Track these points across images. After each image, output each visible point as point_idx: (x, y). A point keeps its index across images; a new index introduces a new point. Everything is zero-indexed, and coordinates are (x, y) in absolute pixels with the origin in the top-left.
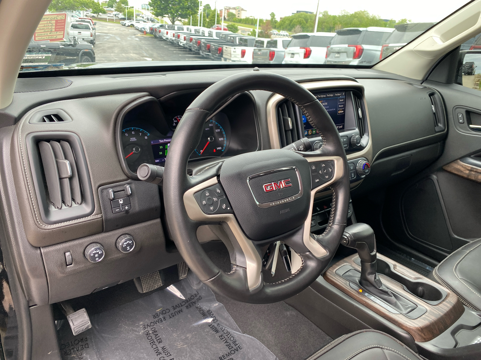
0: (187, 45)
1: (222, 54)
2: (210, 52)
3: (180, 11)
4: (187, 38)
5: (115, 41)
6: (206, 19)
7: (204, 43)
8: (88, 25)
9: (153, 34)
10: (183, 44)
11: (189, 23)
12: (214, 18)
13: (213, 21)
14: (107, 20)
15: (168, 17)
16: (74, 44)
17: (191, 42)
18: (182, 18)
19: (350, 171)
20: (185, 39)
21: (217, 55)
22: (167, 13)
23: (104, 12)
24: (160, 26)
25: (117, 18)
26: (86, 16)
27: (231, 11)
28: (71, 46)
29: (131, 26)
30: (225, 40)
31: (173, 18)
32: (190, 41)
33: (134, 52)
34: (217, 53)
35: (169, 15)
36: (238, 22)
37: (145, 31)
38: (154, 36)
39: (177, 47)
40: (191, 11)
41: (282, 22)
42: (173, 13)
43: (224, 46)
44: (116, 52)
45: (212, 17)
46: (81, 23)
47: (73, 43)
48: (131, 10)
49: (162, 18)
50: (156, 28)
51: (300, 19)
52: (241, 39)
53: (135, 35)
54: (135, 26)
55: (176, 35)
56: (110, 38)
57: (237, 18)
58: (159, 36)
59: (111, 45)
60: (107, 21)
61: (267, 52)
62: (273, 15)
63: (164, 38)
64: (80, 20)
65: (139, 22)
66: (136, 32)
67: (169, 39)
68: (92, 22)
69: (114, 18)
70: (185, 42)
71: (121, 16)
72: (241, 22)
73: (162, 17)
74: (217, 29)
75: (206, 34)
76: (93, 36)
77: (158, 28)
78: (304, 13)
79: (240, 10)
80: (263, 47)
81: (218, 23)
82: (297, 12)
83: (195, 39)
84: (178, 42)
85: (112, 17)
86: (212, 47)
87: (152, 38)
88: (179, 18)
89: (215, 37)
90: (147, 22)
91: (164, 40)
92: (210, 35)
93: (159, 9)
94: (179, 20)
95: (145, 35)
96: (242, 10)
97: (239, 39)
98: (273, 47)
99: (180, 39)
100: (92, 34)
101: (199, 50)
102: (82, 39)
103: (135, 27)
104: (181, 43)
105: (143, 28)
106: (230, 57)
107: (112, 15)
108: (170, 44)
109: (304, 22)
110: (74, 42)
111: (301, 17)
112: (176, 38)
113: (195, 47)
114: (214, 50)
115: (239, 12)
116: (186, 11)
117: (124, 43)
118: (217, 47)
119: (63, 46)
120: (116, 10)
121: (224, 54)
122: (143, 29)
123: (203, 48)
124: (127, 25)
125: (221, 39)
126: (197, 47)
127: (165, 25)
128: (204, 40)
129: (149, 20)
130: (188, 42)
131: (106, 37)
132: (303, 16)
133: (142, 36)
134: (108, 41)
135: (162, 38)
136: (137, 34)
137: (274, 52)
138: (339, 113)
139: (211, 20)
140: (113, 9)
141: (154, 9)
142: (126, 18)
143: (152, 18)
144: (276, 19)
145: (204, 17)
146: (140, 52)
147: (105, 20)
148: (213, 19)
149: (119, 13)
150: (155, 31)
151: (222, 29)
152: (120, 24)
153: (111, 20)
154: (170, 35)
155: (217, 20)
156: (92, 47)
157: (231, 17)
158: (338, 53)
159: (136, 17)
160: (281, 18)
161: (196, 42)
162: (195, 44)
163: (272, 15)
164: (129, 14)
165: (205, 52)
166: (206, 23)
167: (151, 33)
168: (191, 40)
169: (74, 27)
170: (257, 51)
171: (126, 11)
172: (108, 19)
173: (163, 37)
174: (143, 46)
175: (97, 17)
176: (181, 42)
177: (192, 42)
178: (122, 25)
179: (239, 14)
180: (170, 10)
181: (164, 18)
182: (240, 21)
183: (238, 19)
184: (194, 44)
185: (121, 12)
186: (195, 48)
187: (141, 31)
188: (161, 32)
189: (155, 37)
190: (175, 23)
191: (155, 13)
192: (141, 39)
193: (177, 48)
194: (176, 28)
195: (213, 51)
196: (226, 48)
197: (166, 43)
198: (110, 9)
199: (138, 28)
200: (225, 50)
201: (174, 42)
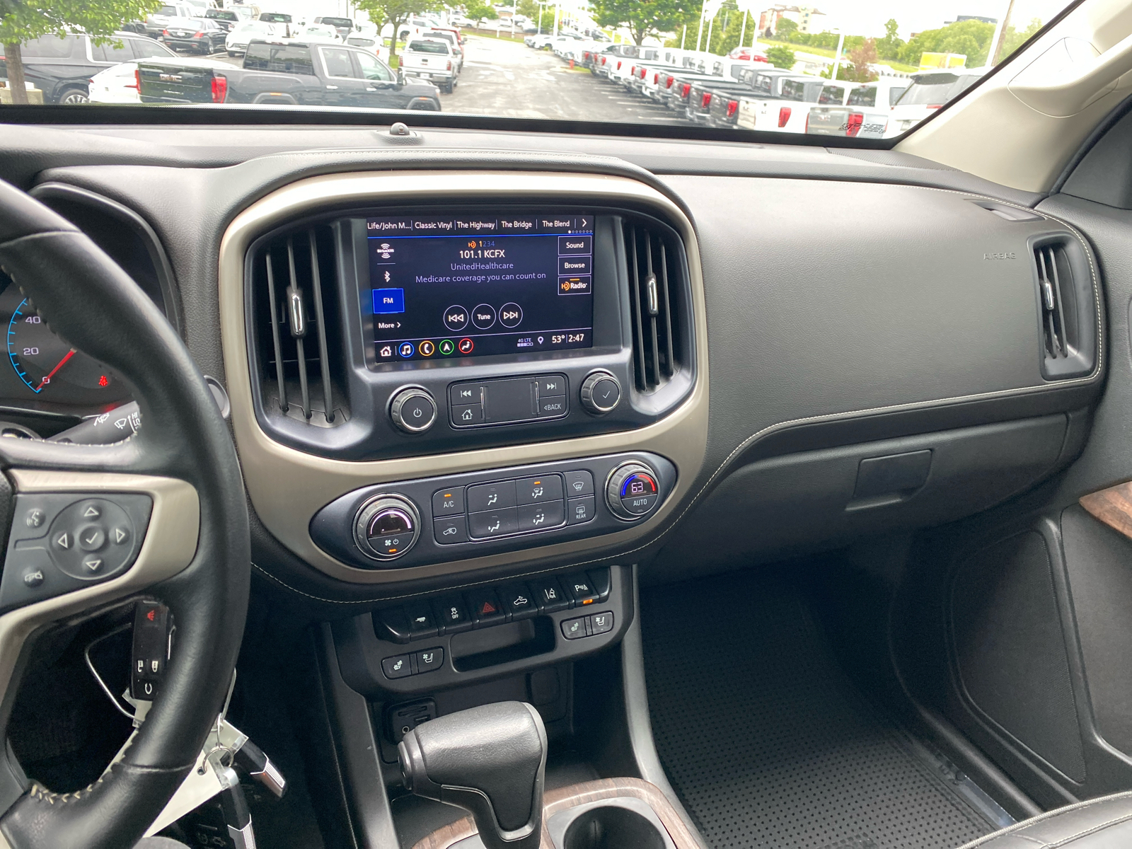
0: (658, 94)
1: (736, 118)
2: (708, 112)
3: (657, 14)
4: (660, 76)
5: (501, 80)
6: (719, 34)
7: (697, 90)
8: (445, 44)
9: (588, 68)
10: (651, 93)
11: (678, 43)
12: (738, 31)
13: (737, 40)
14: (498, 34)
15: (627, 27)
16: (398, 84)
17: (669, 87)
18: (661, 29)
19: (572, 497)
20: (656, 81)
21: (725, 119)
22: (628, 19)
23: (493, 16)
24: (608, 49)
25: (518, 30)
26: (454, 24)
27: (786, 15)
28: (391, 90)
29: (547, 48)
30: (751, 85)
31: (640, 31)
32: (666, 85)
33: (537, 106)
34: (725, 116)
35: (630, 23)
36: (801, 41)
37: (572, 60)
38: (592, 72)
39: (638, 99)
40: (684, 14)
41: (914, 44)
42: (641, 17)
43: (742, 98)
44: (496, 105)
45: (734, 29)
46: (431, 39)
47: (395, 83)
48: (551, 12)
49: (615, 29)
50: (597, 53)
51: (963, 37)
52: (788, 83)
53: (548, 68)
54: (553, 48)
55: (637, 69)
56: (492, 74)
57: (800, 34)
58: (600, 72)
59: (491, 89)
60: (495, 37)
61: (844, 114)
62: (892, 26)
63: (611, 77)
64: (433, 32)
65: (564, 40)
66: (554, 60)
67: (622, 80)
68: (458, 38)
69: (514, 29)
70: (656, 87)
71: (528, 24)
72: (809, 43)
73: (613, 27)
74: (741, 58)
75: (709, 70)
76: (452, 69)
77: (603, 53)
78: (978, 22)
79: (809, 13)
80: (841, 103)
81: (748, 42)
82: (959, 18)
83: (677, 81)
84: (641, 87)
85: (510, 27)
86: (715, 99)
87: (586, 75)
88: (655, 31)
89: (727, 77)
90: (583, 40)
91: (614, 83)
92: (717, 71)
93: (609, 9)
94: (652, 35)
95: (572, 68)
96: (816, 12)
97: (785, 82)
98: (864, 104)
99: (646, 80)
100: (450, 64)
101: (685, 107)
102: (428, 75)
103: (554, 51)
104: (646, 90)
105: (571, 53)
106: (753, 125)
107: (509, 23)
108: (624, 92)
109: (975, 44)
110: (398, 81)
111: (966, 33)
112: (638, 78)
113: (677, 99)
114: (718, 107)
115: (806, 18)
116: (673, 14)
117: (520, 87)
118: (726, 100)
119: (374, 90)
120: (518, 12)
121: (741, 116)
122: (569, 55)
123: (695, 102)
124: (537, 46)
125: (741, 81)
126: (680, 100)
127: (620, 46)
128: (700, 83)
129: (590, 35)
130: (662, 87)
131: (482, 72)
132: (973, 29)
133: (565, 72)
134: (485, 80)
135: (607, 77)
136: (555, 67)
137: (861, 117)
138: (563, 291)
139: (730, 37)
140: (513, 9)
141: (599, 9)
142: (539, 30)
143: (595, 31)
144: (899, 37)
145: (715, 28)
146: (550, 107)
147: (491, 33)
148: (737, 33)
149: (525, 17)
150: (594, 60)
151: (752, 58)
152: (524, 43)
153: (506, 35)
154: (623, 71)
155: (746, 35)
156: (435, 93)
157: (786, 31)
159: (560, 28)
160: (913, 35)
161: (679, 87)
162: (677, 93)
163: (890, 26)
164: (546, 21)
165: (698, 111)
166: (718, 43)
167: (586, 65)
168: (669, 83)
169: (416, 47)
170: (819, 111)
171: (541, 12)
172: (501, 32)
173: (609, 74)
174: (561, 94)
175: (476, 27)
176: (646, 88)
177: (671, 87)
178: (528, 45)
179: (805, 22)
180: (635, 10)
181: (618, 29)
182: (806, 40)
183: (803, 35)
184: (674, 92)
185: (529, 15)
186: (676, 103)
187: (564, 60)
188: (606, 64)
189: (594, 75)
190: (644, 43)
191: (599, 17)
192: (559, 78)
193: (635, 102)
194: (642, 55)
195: (714, 109)
196: (747, 102)
197: (616, 90)
198: (508, 8)
199: (559, 54)
200: (744, 108)
201: (631, 87)
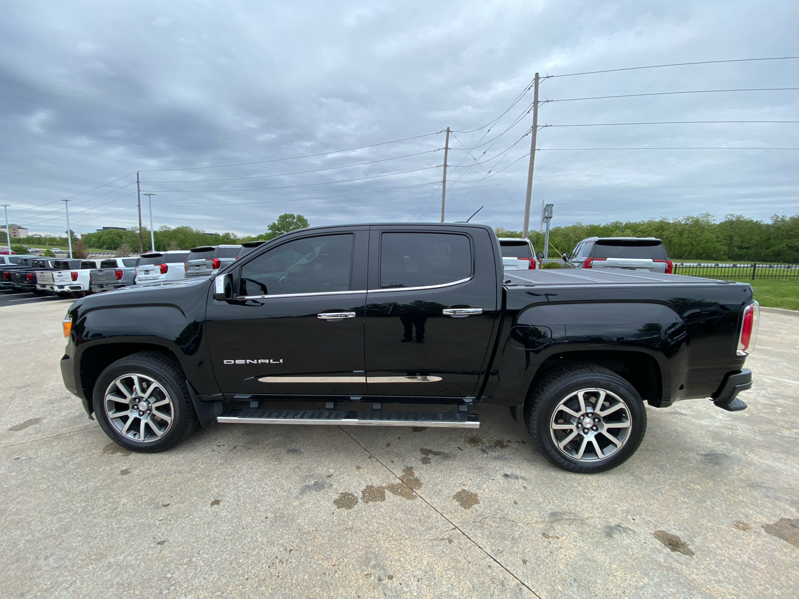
1: (35, 280)
21: (26, 282)
43: (34, 271)
51: (110, 236)
61: (112, 272)
79: (14, 228)
82: (104, 228)
96: (20, 228)
98: (114, 267)
106: (52, 283)
114: (18, 277)
115: (14, 231)
118: (22, 273)
121: (39, 280)
132: (114, 232)
137: (121, 271)
158: (198, 266)
170: (97, 272)
183: (15, 239)
196: (39, 273)
